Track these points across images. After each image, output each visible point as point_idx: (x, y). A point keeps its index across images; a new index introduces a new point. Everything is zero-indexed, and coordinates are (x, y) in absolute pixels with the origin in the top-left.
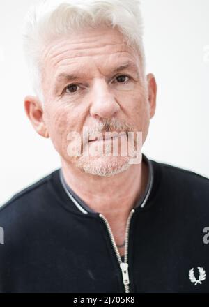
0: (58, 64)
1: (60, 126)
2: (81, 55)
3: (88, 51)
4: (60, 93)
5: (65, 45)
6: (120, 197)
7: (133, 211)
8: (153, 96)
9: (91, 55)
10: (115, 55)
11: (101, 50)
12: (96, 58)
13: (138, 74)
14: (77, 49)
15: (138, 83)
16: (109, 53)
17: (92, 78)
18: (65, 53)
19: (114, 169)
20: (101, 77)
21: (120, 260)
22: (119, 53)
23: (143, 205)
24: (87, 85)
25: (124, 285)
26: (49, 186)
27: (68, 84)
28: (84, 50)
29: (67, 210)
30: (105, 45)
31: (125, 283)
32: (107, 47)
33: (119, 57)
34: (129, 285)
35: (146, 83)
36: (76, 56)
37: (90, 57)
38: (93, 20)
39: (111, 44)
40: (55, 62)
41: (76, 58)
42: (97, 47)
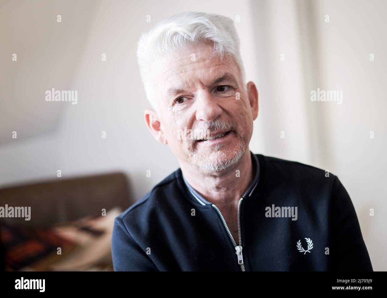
0: (167, 80)
3: (191, 67)
4: (171, 104)
8: (255, 100)
9: (194, 70)
10: (214, 68)
11: (202, 65)
12: (198, 72)
13: (236, 82)
14: (182, 66)
15: (237, 90)
16: (209, 67)
17: (196, 90)
21: (235, 244)
22: (217, 67)
24: (193, 96)
28: (188, 66)
30: (204, 60)
31: (240, 263)
32: (207, 62)
33: (218, 69)
35: (246, 89)
36: (181, 72)
37: (193, 72)
39: (210, 59)
42: (198, 62)
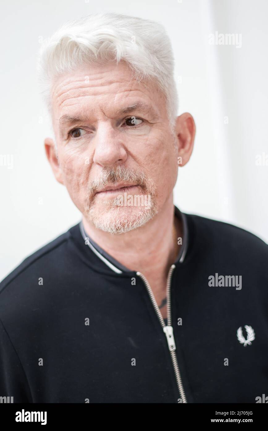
0: (63, 104)
1: (67, 174)
2: (85, 94)
3: (92, 90)
4: (66, 137)
5: (69, 83)
6: (150, 254)
7: (173, 266)
8: (189, 139)
9: (95, 94)
10: (122, 94)
11: (106, 88)
12: (99, 97)
14: (81, 87)
15: (154, 126)
16: (115, 93)
17: (96, 121)
18: (68, 93)
19: (123, 226)
20: (105, 120)
21: (163, 323)
22: (126, 93)
23: (182, 260)
24: (94, 129)
25: (169, 352)
26: (71, 245)
27: (72, 127)
28: (88, 89)
29: (96, 271)
30: (111, 83)
31: (171, 349)
32: (114, 86)
33: (127, 96)
34: (176, 351)
36: (79, 96)
37: (93, 97)
38: (96, 55)
39: (117, 82)
40: (60, 102)
41: (79, 98)
42: (102, 85)
